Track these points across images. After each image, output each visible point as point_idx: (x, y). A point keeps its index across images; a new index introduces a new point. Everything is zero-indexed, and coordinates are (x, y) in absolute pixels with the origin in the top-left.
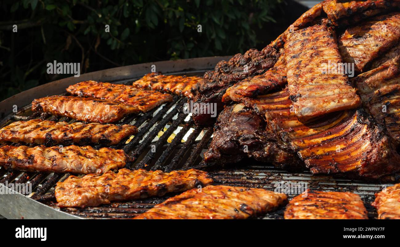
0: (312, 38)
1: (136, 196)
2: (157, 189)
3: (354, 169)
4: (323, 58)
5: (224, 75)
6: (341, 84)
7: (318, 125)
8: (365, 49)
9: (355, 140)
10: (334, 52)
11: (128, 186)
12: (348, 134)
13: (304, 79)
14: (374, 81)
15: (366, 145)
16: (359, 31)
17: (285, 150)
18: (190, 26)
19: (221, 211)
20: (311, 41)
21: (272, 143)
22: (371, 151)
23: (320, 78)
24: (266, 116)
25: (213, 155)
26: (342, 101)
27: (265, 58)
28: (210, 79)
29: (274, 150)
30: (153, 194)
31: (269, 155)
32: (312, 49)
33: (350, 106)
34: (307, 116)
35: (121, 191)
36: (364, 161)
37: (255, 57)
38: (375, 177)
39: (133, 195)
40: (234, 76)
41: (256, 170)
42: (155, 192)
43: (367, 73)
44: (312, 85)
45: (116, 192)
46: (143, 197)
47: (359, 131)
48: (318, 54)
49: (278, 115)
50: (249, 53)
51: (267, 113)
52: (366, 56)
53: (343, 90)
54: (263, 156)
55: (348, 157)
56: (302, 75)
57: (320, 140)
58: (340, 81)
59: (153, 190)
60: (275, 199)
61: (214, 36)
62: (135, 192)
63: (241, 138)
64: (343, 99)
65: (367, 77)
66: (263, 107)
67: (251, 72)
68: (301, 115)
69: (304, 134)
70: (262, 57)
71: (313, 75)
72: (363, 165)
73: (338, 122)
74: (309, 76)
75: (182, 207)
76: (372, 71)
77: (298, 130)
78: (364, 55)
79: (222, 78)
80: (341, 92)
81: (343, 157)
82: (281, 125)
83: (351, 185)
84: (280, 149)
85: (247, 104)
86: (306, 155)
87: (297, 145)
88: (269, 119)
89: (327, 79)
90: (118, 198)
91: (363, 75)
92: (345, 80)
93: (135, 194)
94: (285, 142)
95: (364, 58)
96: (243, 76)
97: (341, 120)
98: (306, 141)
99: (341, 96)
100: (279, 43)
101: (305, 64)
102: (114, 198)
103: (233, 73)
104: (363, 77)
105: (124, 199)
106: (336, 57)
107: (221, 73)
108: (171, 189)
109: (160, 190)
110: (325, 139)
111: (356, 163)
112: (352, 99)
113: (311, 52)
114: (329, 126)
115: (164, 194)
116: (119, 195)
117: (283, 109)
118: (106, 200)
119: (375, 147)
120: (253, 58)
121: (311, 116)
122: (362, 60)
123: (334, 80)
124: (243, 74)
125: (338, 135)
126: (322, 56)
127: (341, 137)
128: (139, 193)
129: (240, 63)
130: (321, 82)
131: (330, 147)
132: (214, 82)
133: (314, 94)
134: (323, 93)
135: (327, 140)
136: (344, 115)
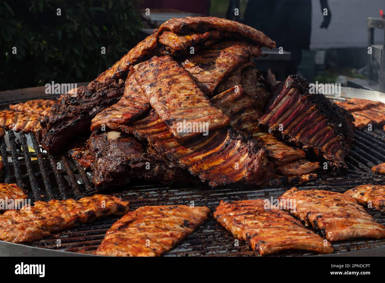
0: (162, 68)
1: (71, 225)
2: (88, 216)
3: (241, 179)
4: (180, 85)
5: (72, 107)
6: (206, 106)
7: (193, 144)
8: (211, 74)
9: (231, 154)
10: (188, 79)
11: (60, 216)
12: (224, 149)
13: (172, 104)
14: (227, 102)
15: (245, 158)
16: (201, 60)
17: (172, 169)
18: (54, 57)
19: (172, 229)
20: (162, 70)
21: (159, 163)
22: (252, 162)
23: (186, 103)
24: (149, 140)
25: (104, 180)
26: (214, 121)
27: (108, 88)
28: (58, 111)
29: (162, 170)
30: (84, 221)
31: (158, 175)
32: (167, 77)
33: (222, 125)
34: (185, 137)
35: (58, 222)
36: (249, 171)
37: (99, 88)
38: (258, 184)
39: (69, 225)
40: (81, 107)
41: (143, 189)
42: (87, 219)
43: (220, 95)
44: (181, 109)
45: (54, 224)
46: (76, 225)
47: (233, 146)
48: (175, 81)
49: (158, 138)
50: (92, 85)
51: (149, 137)
52: (215, 81)
53: (211, 111)
54: (153, 176)
55: (231, 169)
56: (168, 101)
57: (200, 157)
58: (205, 104)
59: (84, 217)
60: (204, 213)
61: (75, 66)
62: (70, 221)
63: (131, 162)
64: (215, 119)
65: (220, 99)
66: (142, 132)
67: (98, 102)
68: (181, 136)
69: (185, 153)
70: (105, 87)
71: (179, 101)
72: (249, 175)
73: (210, 140)
74: (175, 101)
75: (136, 229)
76: (224, 94)
77: (179, 150)
78: (212, 80)
79: (70, 109)
80: (209, 113)
81: (227, 170)
82: (164, 147)
83: (237, 193)
84: (168, 168)
85: (127, 131)
86: (196, 171)
87: (184, 163)
88: (151, 142)
89: (193, 103)
90: (56, 228)
91: (217, 97)
92: (208, 103)
93: (70, 224)
94: (171, 162)
95: (212, 82)
96: (91, 106)
97: (213, 138)
98: (190, 159)
99: (212, 117)
100: (117, 74)
101: (166, 91)
102: (53, 229)
103: (80, 104)
104: (217, 99)
105: (62, 229)
106: (191, 83)
107: (68, 105)
108: (99, 215)
109: (90, 217)
110: (204, 155)
111: (242, 174)
112: (222, 119)
113: (167, 80)
114: (204, 144)
115: (93, 221)
116: (57, 226)
117: (158, 132)
118: (48, 233)
119: (255, 158)
120: (98, 90)
121: (189, 137)
122: (211, 84)
123: (200, 103)
124: (91, 105)
125: (214, 151)
126: (179, 83)
127: (218, 153)
128: (73, 222)
129: (86, 94)
130: (189, 106)
131: (211, 162)
132: (63, 113)
133: (187, 117)
134: (195, 116)
135: (206, 156)
136: (215, 133)
